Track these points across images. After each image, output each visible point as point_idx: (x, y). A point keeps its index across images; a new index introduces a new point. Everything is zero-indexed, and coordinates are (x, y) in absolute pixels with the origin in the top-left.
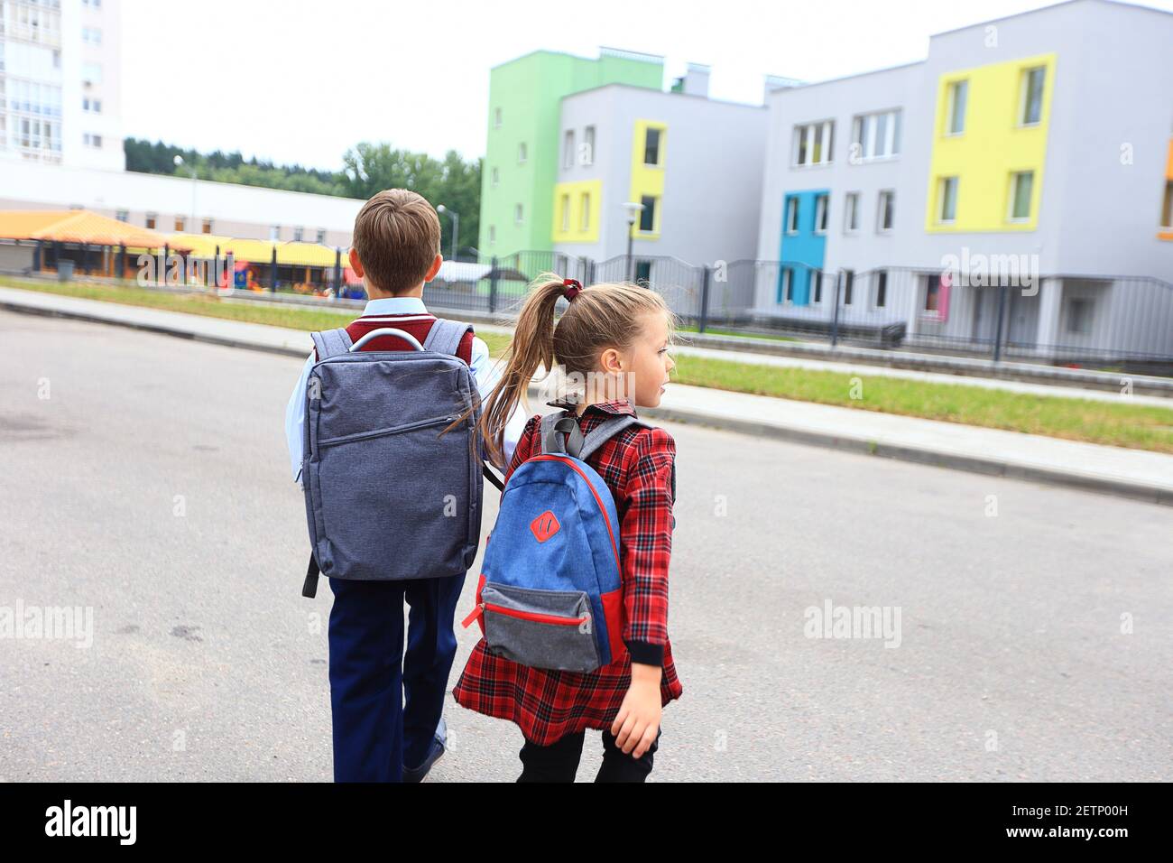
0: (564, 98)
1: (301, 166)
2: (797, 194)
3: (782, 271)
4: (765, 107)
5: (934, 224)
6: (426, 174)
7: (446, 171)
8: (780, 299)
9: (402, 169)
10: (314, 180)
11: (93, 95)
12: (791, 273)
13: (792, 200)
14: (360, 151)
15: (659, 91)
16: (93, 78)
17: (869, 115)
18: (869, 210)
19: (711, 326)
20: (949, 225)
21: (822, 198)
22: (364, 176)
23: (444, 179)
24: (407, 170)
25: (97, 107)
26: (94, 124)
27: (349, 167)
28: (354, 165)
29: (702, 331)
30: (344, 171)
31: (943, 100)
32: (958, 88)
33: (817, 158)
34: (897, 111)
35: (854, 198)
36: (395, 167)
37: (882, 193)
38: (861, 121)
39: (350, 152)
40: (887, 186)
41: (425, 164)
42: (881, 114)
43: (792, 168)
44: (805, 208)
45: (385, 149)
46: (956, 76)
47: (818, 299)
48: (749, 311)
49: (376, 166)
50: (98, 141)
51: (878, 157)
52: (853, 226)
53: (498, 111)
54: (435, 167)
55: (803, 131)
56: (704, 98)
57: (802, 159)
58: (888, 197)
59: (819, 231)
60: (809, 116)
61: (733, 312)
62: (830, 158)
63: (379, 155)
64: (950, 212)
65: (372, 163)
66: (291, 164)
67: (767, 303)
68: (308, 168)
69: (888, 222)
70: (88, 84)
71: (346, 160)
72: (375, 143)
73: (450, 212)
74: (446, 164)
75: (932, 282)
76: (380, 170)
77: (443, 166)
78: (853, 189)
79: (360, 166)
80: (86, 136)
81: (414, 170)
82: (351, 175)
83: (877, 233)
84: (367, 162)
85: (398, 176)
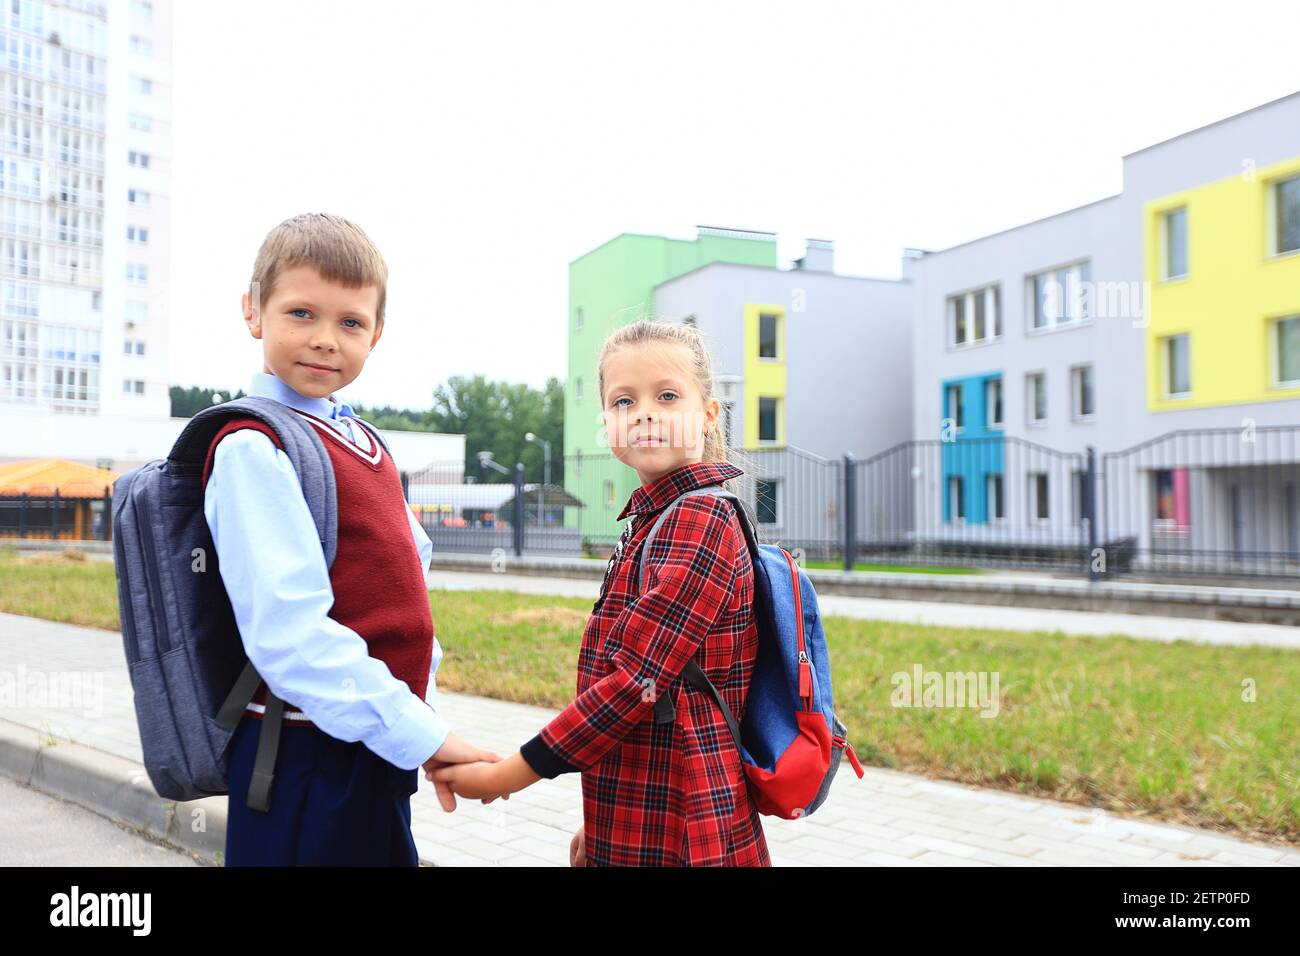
0: (656, 288)
1: (392, 408)
2: (959, 382)
3: (949, 479)
4: (906, 281)
5: (1160, 400)
6: (525, 405)
7: (548, 400)
8: (948, 518)
9: (499, 401)
10: (405, 421)
11: (136, 336)
12: (960, 482)
13: (952, 389)
14: (451, 385)
15: (773, 269)
16: (136, 318)
17: (1044, 273)
18: (1060, 393)
19: (861, 558)
20: (1181, 399)
21: (992, 384)
22: (457, 411)
23: (546, 410)
24: (504, 402)
25: (141, 350)
26: (136, 368)
27: (440, 404)
28: (445, 401)
29: (848, 567)
30: (435, 407)
31: (1152, 238)
32: (1172, 218)
33: (981, 333)
34: (1084, 264)
35: (1038, 380)
36: (491, 401)
37: (1073, 370)
38: (1034, 281)
39: (441, 387)
40: (1079, 360)
41: (526, 393)
42: (1061, 271)
43: (948, 350)
44: (971, 398)
45: (479, 381)
46: (1168, 201)
47: (1000, 513)
48: (909, 536)
49: (470, 400)
50: (140, 386)
51: (1063, 324)
52: (1039, 416)
53: (580, 311)
54: (535, 398)
55: (958, 302)
56: (830, 274)
57: (961, 335)
58: (1082, 373)
59: (992, 424)
60: (966, 281)
61: (889, 536)
62: (998, 331)
63: (473, 388)
64: (1180, 382)
65: (466, 397)
66: (381, 407)
67: (931, 523)
68: (400, 409)
69: (1086, 408)
70: (131, 325)
71: (436, 395)
72: (468, 376)
73: (541, 441)
74: (547, 394)
75: (1162, 479)
76: (475, 405)
77: (544, 396)
78: (1034, 367)
79: (453, 402)
80: (127, 384)
81: (512, 402)
82: (442, 410)
83: (1073, 421)
84: (459, 396)
85: (494, 409)
